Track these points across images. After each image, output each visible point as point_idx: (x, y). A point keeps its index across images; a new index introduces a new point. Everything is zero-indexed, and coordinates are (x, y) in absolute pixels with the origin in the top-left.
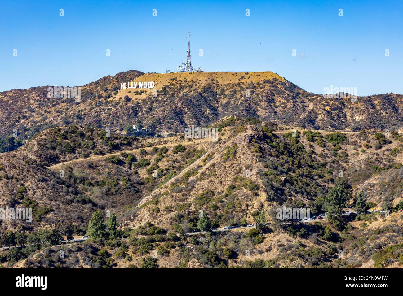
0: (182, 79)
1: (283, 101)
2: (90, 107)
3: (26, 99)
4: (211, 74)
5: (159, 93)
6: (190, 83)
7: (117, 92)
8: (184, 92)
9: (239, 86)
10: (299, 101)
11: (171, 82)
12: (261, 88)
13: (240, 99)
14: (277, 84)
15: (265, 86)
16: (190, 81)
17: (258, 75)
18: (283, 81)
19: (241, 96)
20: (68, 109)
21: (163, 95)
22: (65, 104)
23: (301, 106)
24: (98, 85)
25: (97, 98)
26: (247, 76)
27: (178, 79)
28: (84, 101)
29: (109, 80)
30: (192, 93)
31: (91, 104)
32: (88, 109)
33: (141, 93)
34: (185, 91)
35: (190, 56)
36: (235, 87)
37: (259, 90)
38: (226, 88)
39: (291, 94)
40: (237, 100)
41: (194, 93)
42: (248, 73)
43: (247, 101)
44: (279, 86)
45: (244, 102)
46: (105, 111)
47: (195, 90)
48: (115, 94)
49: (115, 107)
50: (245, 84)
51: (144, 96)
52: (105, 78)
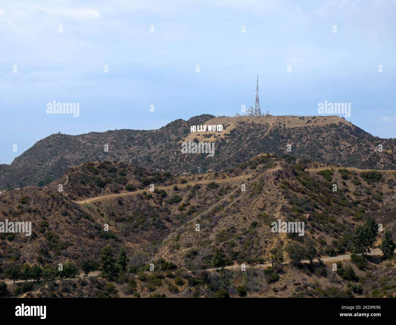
0: (250, 122)
1: (348, 145)
2: (161, 149)
3: (103, 141)
4: (278, 117)
5: (227, 137)
6: (258, 127)
7: (187, 135)
8: (252, 136)
9: (306, 130)
10: (364, 145)
11: (239, 125)
12: (327, 132)
13: (306, 143)
14: (343, 128)
15: (331, 130)
16: (258, 125)
17: (325, 118)
18: (349, 125)
19: (307, 140)
20: (139, 151)
21: (231, 138)
22: (137, 147)
23: (366, 150)
24: (169, 128)
25: (167, 140)
26: (313, 121)
27: (246, 123)
28: (155, 144)
29: (180, 123)
30: (259, 136)
31: (161, 147)
32: (158, 151)
33: (210, 136)
34: (252, 134)
35: (258, 100)
36: (301, 131)
37: (325, 135)
38: (293, 132)
39: (356, 138)
40: (303, 143)
41: (261, 137)
42: (314, 118)
43: (312, 144)
44: (345, 130)
45: (310, 146)
46: (173, 154)
47: (262, 133)
48: (185, 137)
50: (312, 127)
51: (212, 139)
52: (176, 121)
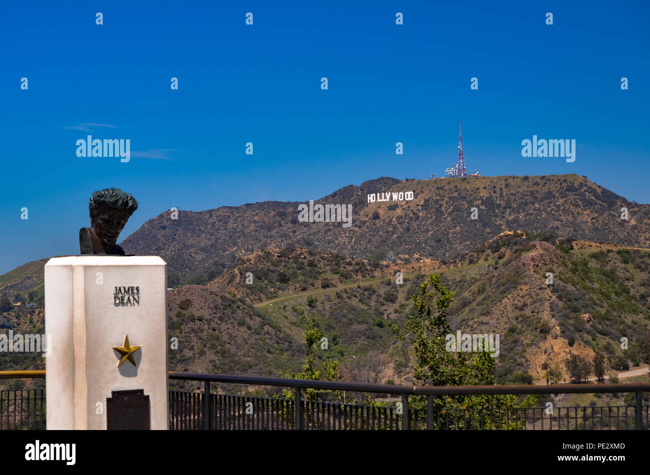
0: (451, 187)
4: (492, 179)
5: (420, 208)
6: (463, 193)
7: (363, 207)
9: (532, 196)
11: (437, 191)
13: (533, 214)
14: (585, 191)
16: (464, 190)
17: (558, 178)
18: (594, 187)
21: (426, 209)
26: (542, 182)
27: (446, 188)
29: (352, 190)
33: (395, 207)
36: (526, 197)
37: (559, 201)
38: (513, 199)
39: (605, 205)
40: (528, 214)
42: (543, 178)
44: (588, 194)
48: (359, 210)
49: (360, 227)
50: (540, 192)
51: (399, 212)
52: (346, 189)
